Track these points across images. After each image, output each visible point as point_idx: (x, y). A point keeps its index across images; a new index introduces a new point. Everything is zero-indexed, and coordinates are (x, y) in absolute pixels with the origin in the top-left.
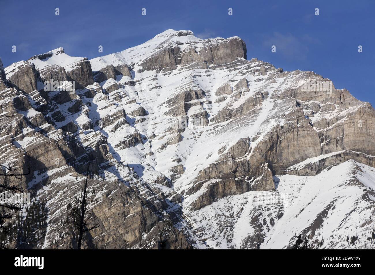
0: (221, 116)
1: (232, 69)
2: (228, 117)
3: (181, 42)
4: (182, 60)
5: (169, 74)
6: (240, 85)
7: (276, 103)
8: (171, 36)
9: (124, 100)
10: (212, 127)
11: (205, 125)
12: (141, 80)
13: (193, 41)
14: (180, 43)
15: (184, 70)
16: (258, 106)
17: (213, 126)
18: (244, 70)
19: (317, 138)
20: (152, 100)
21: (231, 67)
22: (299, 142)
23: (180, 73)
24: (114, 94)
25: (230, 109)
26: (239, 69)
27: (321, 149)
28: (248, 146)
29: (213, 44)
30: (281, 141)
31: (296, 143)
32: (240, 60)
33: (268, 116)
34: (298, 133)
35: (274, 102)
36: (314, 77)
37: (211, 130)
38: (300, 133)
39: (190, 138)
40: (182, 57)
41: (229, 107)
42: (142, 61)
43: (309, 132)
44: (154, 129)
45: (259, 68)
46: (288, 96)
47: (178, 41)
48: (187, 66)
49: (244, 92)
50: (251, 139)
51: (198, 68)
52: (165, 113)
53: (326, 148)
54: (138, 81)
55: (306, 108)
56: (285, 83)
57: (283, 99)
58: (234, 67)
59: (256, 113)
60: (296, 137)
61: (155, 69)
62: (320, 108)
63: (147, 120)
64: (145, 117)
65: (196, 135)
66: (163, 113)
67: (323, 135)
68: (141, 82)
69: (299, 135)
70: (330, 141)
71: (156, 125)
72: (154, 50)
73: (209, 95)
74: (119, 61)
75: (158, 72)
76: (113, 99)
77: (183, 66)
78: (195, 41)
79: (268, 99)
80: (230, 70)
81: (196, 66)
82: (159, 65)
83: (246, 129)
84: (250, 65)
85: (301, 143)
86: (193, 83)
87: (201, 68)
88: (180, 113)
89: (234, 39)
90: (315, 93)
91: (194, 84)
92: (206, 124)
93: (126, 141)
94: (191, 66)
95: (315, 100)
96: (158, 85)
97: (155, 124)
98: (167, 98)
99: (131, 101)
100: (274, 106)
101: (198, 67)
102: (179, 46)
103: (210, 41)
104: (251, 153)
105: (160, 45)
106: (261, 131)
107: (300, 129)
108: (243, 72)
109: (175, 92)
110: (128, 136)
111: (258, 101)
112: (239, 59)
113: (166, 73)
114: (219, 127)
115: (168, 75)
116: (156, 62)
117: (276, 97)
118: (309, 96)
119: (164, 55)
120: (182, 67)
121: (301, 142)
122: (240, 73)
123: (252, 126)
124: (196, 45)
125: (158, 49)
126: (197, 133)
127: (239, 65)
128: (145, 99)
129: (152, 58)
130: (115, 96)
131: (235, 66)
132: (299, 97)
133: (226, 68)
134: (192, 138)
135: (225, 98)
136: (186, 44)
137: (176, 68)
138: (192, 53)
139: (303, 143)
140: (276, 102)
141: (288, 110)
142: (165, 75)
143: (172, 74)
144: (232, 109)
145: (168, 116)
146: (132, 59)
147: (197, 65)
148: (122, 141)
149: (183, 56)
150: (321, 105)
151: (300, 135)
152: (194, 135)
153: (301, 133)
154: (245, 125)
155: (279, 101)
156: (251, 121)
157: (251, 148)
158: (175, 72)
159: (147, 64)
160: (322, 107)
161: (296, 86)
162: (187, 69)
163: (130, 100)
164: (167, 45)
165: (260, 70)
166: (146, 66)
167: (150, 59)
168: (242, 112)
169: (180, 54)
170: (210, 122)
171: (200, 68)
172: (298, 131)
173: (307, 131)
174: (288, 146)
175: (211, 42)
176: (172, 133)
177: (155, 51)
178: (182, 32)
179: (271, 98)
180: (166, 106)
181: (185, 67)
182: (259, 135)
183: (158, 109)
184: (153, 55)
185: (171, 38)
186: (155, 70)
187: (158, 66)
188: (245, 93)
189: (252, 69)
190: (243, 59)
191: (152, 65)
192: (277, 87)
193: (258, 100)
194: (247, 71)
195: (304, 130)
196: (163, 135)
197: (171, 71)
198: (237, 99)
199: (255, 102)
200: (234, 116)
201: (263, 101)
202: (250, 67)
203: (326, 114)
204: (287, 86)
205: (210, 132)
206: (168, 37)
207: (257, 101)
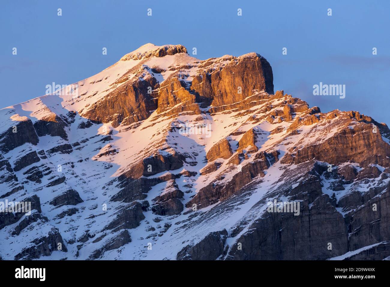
0: (203, 197)
1: (243, 111)
2: (214, 199)
3: (161, 67)
4: (159, 101)
5: (135, 128)
6: (244, 142)
7: (287, 171)
8: (147, 57)
9: (45, 180)
10: (186, 217)
11: (177, 214)
12: (84, 141)
13: (182, 64)
14: (159, 70)
15: (160, 119)
16: (259, 177)
17: (189, 215)
18: (259, 113)
19: (342, 225)
20: (98, 176)
21: (242, 108)
22: (311, 233)
23: (154, 124)
24: (30, 170)
25: (219, 184)
26: (254, 111)
27: (348, 242)
28: (222, 244)
29: (215, 68)
30: (280, 232)
31: (306, 234)
32: (257, 96)
33: (268, 192)
34: (309, 218)
35: (285, 168)
36: (353, 122)
37: (184, 221)
38: (313, 218)
39: (145, 237)
40: (159, 96)
41: (218, 181)
42: (89, 107)
43: (328, 216)
44: (90, 226)
45: (282, 109)
46: (308, 157)
47: (156, 65)
48: (167, 112)
49: (249, 152)
50: (230, 233)
51: (184, 114)
52: (112, 197)
53: (355, 240)
54: (77, 144)
55: (335, 176)
56: (311, 134)
57: (299, 162)
58: (246, 108)
59: (251, 188)
60: (306, 224)
61: (111, 119)
62: (356, 174)
63: (80, 210)
64: (78, 206)
65: (158, 231)
66: (110, 198)
67: (352, 219)
68: (82, 145)
69: (311, 222)
70: (360, 228)
71: (94, 219)
72: (112, 86)
73: (194, 161)
74: (46, 111)
75: (115, 125)
76: (27, 178)
77: (161, 112)
78: (186, 65)
79: (278, 164)
80: (240, 114)
81: (181, 110)
82: (118, 113)
83: (226, 217)
84: (271, 103)
85: (316, 234)
86: (165, 142)
87: (190, 114)
88: (135, 197)
89: (248, 58)
90: (352, 149)
91: (167, 145)
92: (177, 212)
93: (33, 247)
94: (173, 110)
95: (351, 162)
96: (112, 149)
97: (93, 217)
98: (121, 170)
99: (56, 181)
100: (283, 175)
101: (185, 112)
102: (156, 76)
103: (212, 63)
104: (228, 254)
105: (124, 75)
106: (248, 219)
107: (313, 211)
108: (257, 117)
109: (136, 160)
110: (36, 240)
111: (259, 169)
112: (257, 93)
113: (130, 126)
114: (198, 216)
115: (132, 130)
116: (113, 108)
117: (290, 159)
118: (342, 155)
119: (126, 94)
120: (158, 113)
121: (314, 232)
122: (253, 118)
123: (238, 211)
124: (186, 72)
125: (119, 82)
126: (160, 227)
127: (255, 104)
128: (84, 174)
129: (106, 101)
130: (31, 173)
131: (249, 107)
132: (325, 158)
133: (233, 111)
134: (149, 237)
135: (218, 165)
136: (171, 70)
137: (148, 116)
138: (175, 88)
139: (318, 234)
140: (288, 168)
141: (298, 181)
142: (127, 129)
143: (141, 127)
144: (223, 184)
145: (118, 202)
146: (73, 104)
147: (183, 109)
148: (27, 248)
149: (161, 93)
150: (359, 169)
151: (314, 221)
152: (154, 232)
153: (315, 218)
154: (228, 210)
155: (294, 167)
156: (239, 202)
157: (228, 247)
158: (146, 123)
159: (98, 112)
160: (360, 172)
161: (324, 139)
162: (166, 117)
163: (56, 178)
164: (135, 74)
165: (283, 112)
166: (95, 116)
167: (102, 102)
168: (234, 188)
169: (156, 90)
170: (185, 208)
171: (188, 114)
172: (309, 215)
173: (325, 214)
174: (294, 241)
175: (214, 64)
176: (115, 231)
177: (114, 87)
178: (166, 49)
179: (282, 162)
180: (117, 186)
181: (163, 113)
182: (244, 226)
183: (104, 191)
184: (108, 96)
185: (146, 61)
186: (111, 122)
187: (116, 114)
188: (248, 155)
189: (272, 110)
190: (263, 93)
191: (105, 113)
192: (297, 142)
193: (258, 166)
194: (264, 114)
195: (320, 213)
196: (101, 234)
197: (139, 122)
198: (235, 166)
199: (254, 170)
200: (223, 196)
201: (267, 168)
202: (269, 108)
203: (362, 185)
204: (313, 140)
205: (182, 225)
206: (142, 59)
207: (257, 168)
